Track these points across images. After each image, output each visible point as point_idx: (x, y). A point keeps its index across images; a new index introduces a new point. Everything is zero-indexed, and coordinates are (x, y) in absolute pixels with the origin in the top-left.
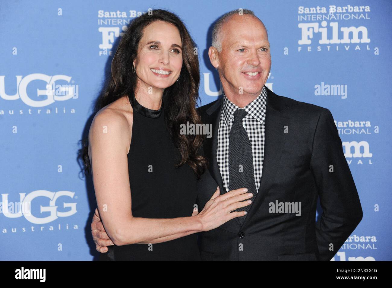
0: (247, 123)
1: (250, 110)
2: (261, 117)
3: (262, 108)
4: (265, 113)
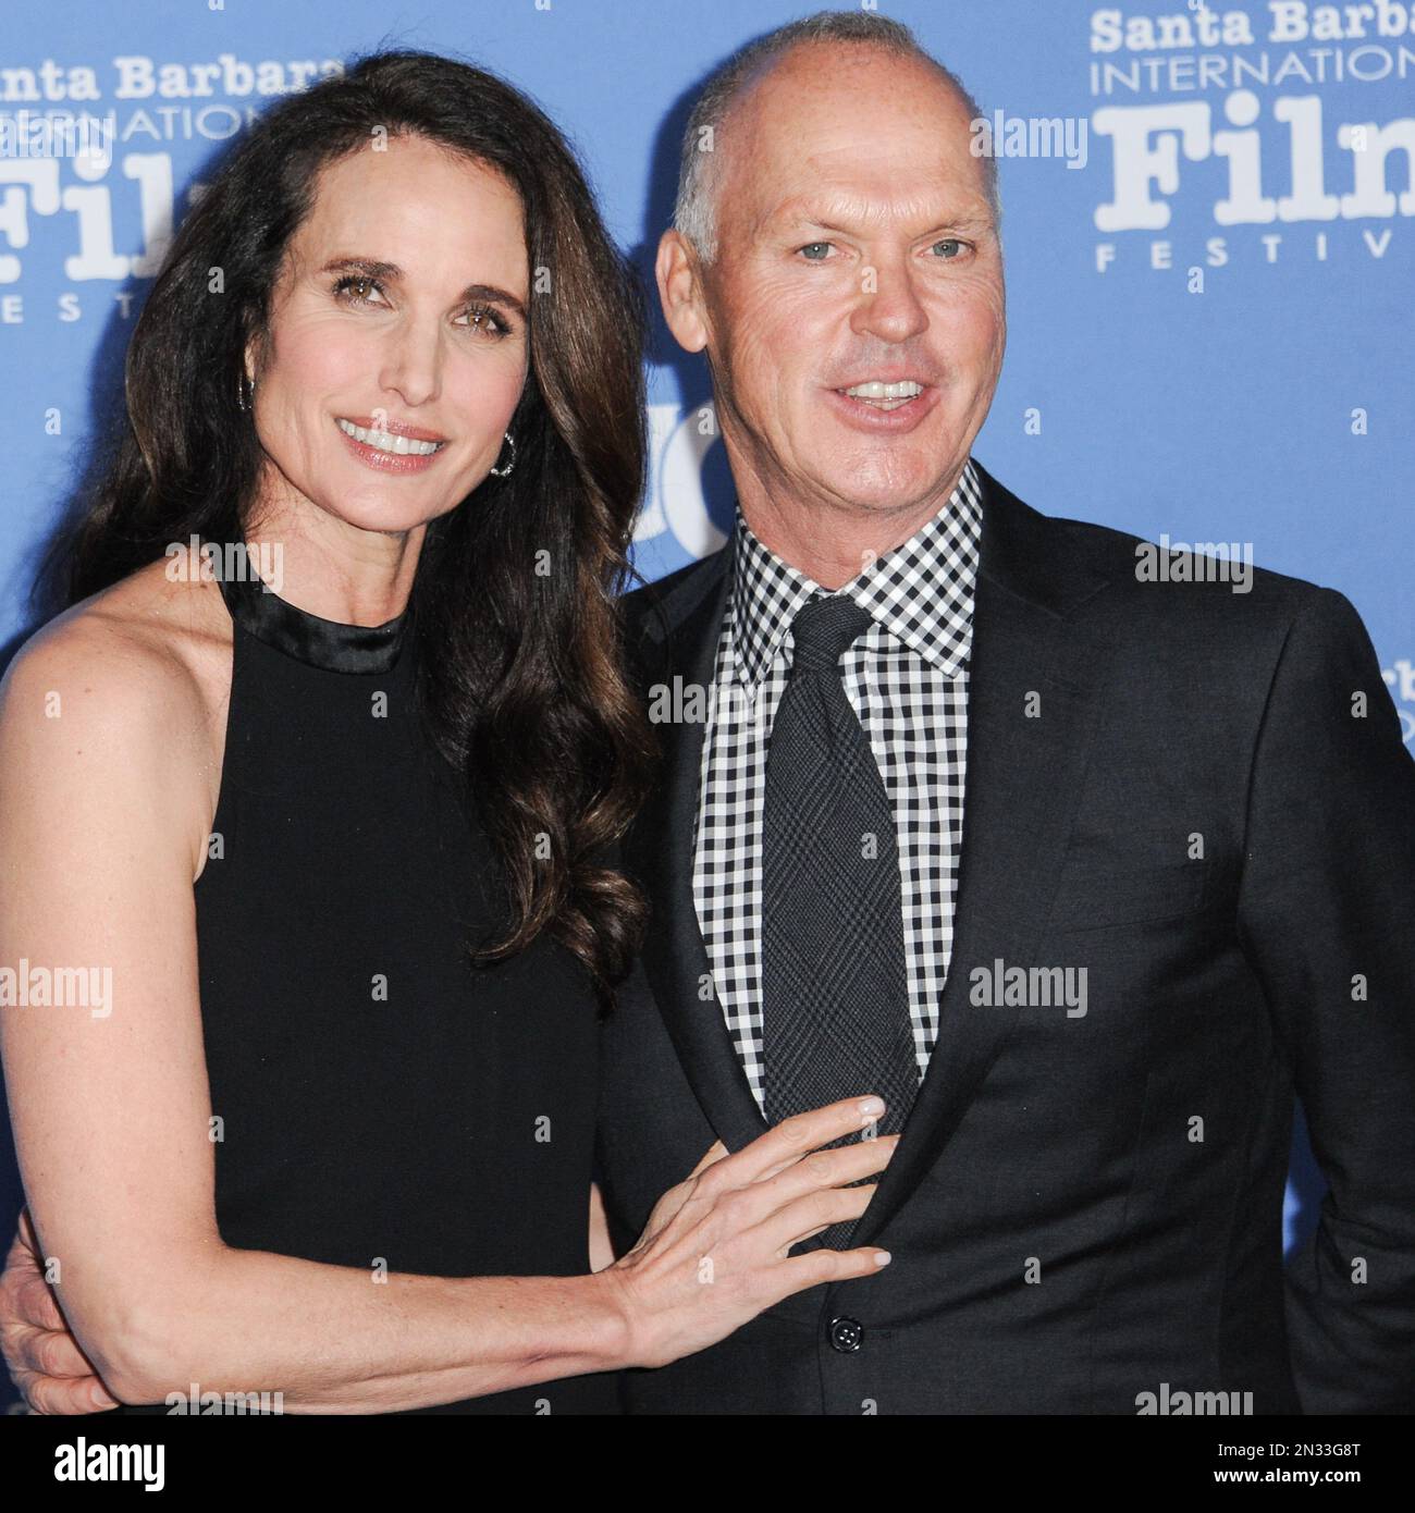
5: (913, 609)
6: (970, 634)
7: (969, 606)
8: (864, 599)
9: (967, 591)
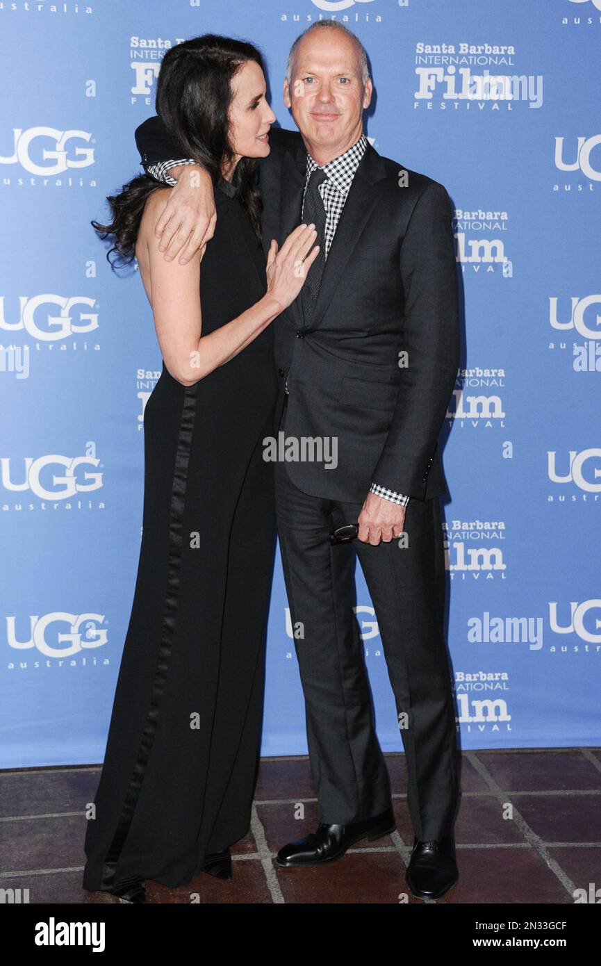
0: (327, 191)
1: (330, 171)
2: (344, 184)
3: (350, 173)
4: (353, 181)
5: (337, 175)
6: (351, 184)
7: (353, 177)
8: (326, 171)
9: (353, 173)
